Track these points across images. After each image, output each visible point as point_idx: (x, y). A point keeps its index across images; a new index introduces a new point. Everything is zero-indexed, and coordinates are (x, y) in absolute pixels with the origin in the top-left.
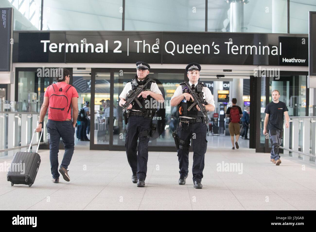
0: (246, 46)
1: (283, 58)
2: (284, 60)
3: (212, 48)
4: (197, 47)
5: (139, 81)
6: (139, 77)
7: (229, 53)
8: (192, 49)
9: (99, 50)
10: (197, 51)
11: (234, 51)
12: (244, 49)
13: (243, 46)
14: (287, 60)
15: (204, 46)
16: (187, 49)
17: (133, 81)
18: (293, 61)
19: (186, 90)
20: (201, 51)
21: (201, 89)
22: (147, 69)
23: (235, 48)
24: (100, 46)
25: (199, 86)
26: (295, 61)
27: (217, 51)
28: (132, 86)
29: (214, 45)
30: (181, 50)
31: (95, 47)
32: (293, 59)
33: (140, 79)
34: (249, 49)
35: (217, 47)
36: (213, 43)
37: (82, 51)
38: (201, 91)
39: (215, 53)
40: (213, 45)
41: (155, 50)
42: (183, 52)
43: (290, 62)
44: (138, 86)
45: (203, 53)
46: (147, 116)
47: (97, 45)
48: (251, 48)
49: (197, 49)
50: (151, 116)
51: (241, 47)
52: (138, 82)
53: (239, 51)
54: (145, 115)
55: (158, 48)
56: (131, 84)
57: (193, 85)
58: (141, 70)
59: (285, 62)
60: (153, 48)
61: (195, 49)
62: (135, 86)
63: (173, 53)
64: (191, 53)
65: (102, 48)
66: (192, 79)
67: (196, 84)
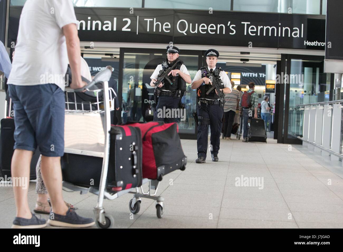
0: (265, 27)
1: (305, 41)
2: (306, 43)
3: (227, 28)
4: (212, 27)
5: (170, 63)
6: (169, 60)
7: (245, 34)
8: (206, 28)
9: (107, 27)
10: (211, 31)
11: (251, 32)
12: (262, 30)
13: (262, 27)
14: (309, 43)
15: (219, 26)
16: (200, 28)
17: (164, 63)
18: (316, 44)
19: (204, 74)
20: (216, 31)
21: (219, 73)
22: (177, 52)
23: (253, 28)
24: (108, 24)
25: (216, 70)
26: (318, 44)
27: (233, 32)
28: (163, 68)
29: (230, 25)
30: (193, 30)
31: (103, 24)
32: (316, 42)
33: (170, 61)
34: (267, 30)
35: (232, 27)
36: (229, 22)
37: (89, 29)
38: (219, 75)
39: (230, 34)
40: (228, 25)
41: (166, 29)
42: (196, 31)
43: (312, 45)
44: (167, 68)
45: (218, 33)
46: (176, 96)
47: (105, 22)
48: (270, 29)
49: (211, 28)
50: (179, 96)
51: (259, 28)
52: (168, 64)
53: (256, 32)
54: (174, 95)
55: (170, 27)
56: (162, 66)
57: (211, 70)
58: (171, 54)
59: (307, 45)
60: (164, 27)
61: (209, 29)
62: (165, 68)
63: (185, 32)
64: (205, 32)
65: (110, 25)
66: (209, 64)
67: (214, 69)
